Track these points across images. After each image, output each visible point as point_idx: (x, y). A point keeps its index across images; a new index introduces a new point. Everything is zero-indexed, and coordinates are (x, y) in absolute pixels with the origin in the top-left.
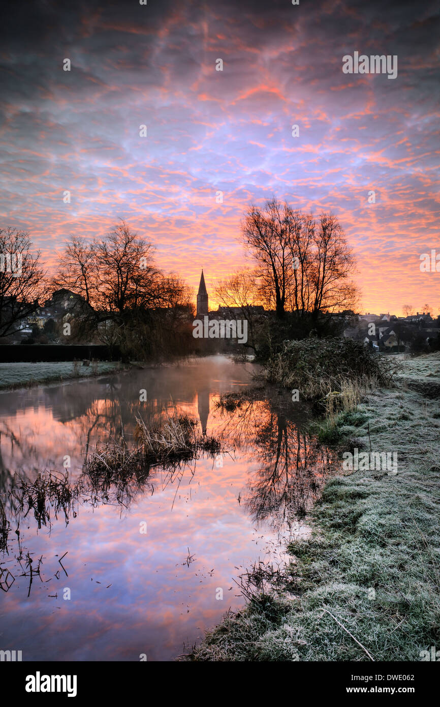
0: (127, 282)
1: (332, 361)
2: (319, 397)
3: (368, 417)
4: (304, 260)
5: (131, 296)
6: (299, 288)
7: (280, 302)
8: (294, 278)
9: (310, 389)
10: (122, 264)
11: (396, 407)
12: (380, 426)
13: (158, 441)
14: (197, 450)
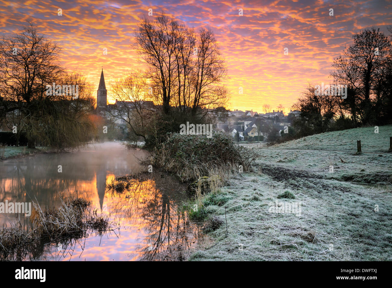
0: (33, 78)
1: (204, 150)
2: (192, 180)
3: (228, 199)
4: (186, 66)
5: (36, 91)
6: (182, 88)
7: (166, 99)
8: (178, 81)
9: (186, 174)
10: (29, 62)
11: (251, 190)
12: (237, 206)
13: (52, 222)
14: (87, 228)
